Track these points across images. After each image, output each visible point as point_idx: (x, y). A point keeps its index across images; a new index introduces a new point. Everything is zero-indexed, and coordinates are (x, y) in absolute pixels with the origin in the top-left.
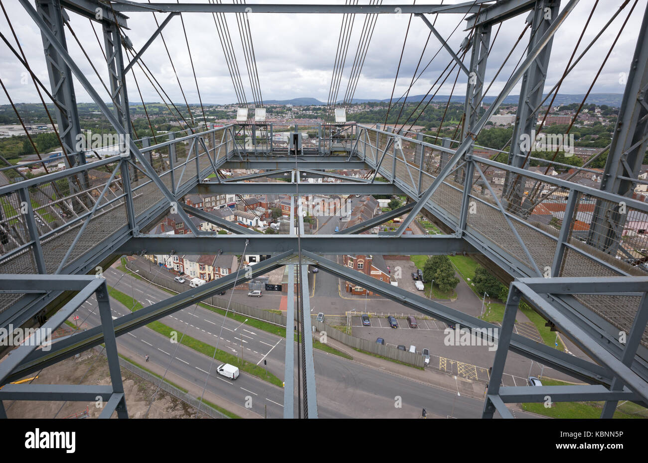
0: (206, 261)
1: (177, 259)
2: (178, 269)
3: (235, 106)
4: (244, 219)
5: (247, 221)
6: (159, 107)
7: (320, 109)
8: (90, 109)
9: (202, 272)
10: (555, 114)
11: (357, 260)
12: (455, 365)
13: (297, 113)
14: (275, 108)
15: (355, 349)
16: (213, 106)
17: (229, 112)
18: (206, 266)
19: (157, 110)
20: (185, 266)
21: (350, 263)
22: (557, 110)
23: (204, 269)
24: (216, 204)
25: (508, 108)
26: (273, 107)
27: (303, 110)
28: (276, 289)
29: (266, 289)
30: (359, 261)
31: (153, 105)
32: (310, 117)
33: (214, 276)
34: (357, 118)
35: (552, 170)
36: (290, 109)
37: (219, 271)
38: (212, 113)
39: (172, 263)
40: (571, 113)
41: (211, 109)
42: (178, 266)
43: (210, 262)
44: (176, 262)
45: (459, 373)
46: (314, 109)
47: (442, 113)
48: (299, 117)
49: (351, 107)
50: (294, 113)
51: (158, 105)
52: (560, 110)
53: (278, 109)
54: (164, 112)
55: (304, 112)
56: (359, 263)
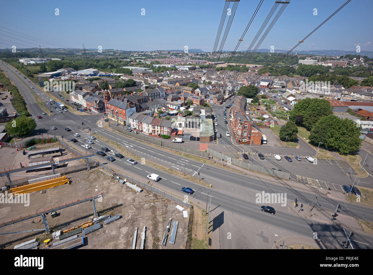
0: (155, 123)
1: (138, 123)
2: (139, 128)
3: (156, 52)
4: (172, 106)
5: (173, 107)
6: (113, 52)
7: (204, 55)
8: (74, 52)
9: (154, 130)
10: (338, 60)
11: (244, 123)
12: (306, 179)
13: (192, 57)
14: (179, 54)
15: (248, 170)
16: (144, 52)
17: (153, 55)
18: (156, 127)
19: (112, 53)
20: (143, 126)
21: (240, 125)
22: (339, 58)
23: (154, 128)
24: (154, 98)
25: (310, 57)
26: (178, 53)
27: (195, 55)
28: (196, 140)
29: (191, 140)
30: (246, 124)
31: (110, 51)
32: (199, 59)
33: (160, 132)
34: (226, 60)
35: (342, 86)
36: (187, 54)
37: (164, 129)
38: (143, 56)
39: (135, 125)
40: (347, 60)
41: (142, 53)
42: (138, 127)
43: (158, 124)
44: (137, 124)
45: (309, 183)
46: (201, 55)
47: (273, 58)
48: (193, 59)
49: (222, 54)
50: (190, 57)
51: (112, 51)
52: (340, 58)
53: (181, 54)
54: (116, 55)
55: (195, 56)
56: (245, 125)
